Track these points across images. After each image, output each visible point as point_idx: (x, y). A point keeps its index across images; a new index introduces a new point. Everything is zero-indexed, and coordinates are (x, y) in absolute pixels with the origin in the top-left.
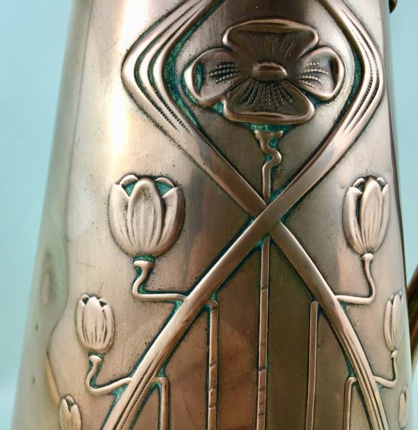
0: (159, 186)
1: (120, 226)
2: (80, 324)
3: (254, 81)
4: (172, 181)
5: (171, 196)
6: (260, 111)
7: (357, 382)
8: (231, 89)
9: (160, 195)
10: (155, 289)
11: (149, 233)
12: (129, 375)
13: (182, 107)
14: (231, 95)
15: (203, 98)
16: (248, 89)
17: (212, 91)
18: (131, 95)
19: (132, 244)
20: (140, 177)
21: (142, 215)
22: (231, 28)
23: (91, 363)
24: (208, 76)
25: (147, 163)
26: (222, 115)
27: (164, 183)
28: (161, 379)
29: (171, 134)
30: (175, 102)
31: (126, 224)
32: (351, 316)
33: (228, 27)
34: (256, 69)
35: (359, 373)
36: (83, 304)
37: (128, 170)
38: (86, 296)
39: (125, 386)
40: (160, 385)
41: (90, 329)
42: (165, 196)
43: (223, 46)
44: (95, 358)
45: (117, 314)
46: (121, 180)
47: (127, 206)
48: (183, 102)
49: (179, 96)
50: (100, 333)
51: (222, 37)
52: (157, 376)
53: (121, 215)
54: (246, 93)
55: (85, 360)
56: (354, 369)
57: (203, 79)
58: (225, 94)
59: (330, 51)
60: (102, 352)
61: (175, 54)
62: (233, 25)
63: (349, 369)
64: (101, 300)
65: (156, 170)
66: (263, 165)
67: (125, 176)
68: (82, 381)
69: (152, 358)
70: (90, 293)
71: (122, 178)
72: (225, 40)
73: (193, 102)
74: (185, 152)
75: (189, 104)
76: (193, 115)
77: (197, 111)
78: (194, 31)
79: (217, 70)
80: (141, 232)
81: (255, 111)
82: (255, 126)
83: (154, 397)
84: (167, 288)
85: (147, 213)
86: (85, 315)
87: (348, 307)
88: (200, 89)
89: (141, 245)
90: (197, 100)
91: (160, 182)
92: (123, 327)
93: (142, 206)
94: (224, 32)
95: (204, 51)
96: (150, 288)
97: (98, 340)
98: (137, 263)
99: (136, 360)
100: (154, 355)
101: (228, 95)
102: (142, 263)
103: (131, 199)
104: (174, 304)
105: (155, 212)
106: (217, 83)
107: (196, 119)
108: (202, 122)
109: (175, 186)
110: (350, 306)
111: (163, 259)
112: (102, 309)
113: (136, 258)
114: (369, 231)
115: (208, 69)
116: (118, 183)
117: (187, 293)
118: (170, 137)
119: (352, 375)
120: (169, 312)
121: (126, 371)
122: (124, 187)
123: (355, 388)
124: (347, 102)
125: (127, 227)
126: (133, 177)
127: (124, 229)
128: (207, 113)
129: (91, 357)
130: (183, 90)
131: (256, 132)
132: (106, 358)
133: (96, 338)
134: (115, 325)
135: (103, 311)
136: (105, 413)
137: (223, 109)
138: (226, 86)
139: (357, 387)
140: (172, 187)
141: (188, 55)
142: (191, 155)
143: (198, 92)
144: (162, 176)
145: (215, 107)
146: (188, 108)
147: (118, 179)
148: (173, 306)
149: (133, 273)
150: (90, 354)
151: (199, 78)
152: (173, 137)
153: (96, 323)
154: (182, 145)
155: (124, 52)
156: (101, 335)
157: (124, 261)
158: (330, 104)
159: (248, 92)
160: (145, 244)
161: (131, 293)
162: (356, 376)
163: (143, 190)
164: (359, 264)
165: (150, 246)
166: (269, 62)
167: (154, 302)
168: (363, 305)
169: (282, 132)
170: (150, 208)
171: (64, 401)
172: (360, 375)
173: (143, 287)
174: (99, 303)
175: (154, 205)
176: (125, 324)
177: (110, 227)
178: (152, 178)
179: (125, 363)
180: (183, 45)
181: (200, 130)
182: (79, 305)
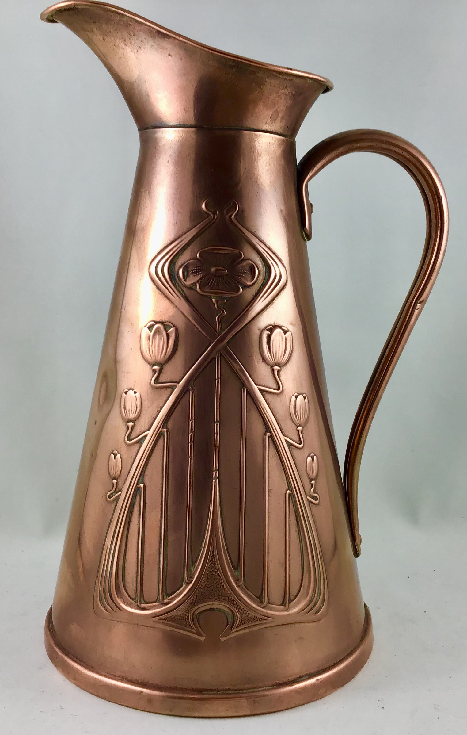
0: (166, 328)
1: (146, 349)
2: (123, 406)
3: (212, 275)
4: (172, 324)
5: (171, 332)
6: (214, 290)
7: (272, 436)
8: (201, 279)
9: (166, 331)
10: (163, 381)
11: (160, 351)
12: (149, 430)
13: (178, 287)
14: (201, 282)
15: (188, 283)
16: (209, 279)
17: (192, 280)
18: (153, 281)
19: (151, 358)
20: (156, 323)
21: (157, 342)
22: (200, 251)
23: (128, 427)
24: (190, 272)
25: (160, 315)
26: (196, 291)
27: (169, 326)
28: (165, 430)
29: (172, 300)
30: (174, 285)
31: (149, 347)
32: (266, 398)
33: (199, 250)
34: (213, 270)
35: (272, 431)
36: (125, 394)
37: (151, 319)
38: (126, 390)
39: (146, 436)
40: (164, 433)
41: (128, 407)
42: (169, 332)
43: (197, 259)
44: (131, 424)
45: (143, 397)
46: (147, 325)
47: (149, 338)
48: (178, 285)
49: (177, 282)
50: (134, 409)
51: (197, 254)
52: (163, 428)
53: (146, 343)
54: (208, 281)
55: (125, 426)
56: (269, 428)
57: (188, 274)
58: (198, 281)
59: (251, 262)
60: (134, 420)
61: (175, 262)
62: (202, 249)
63: (266, 428)
64: (135, 390)
65: (165, 318)
66: (217, 316)
67: (149, 322)
68: (123, 439)
69: (160, 418)
70: (129, 388)
71: (148, 324)
72: (198, 255)
73: (183, 285)
74: (179, 309)
75: (181, 286)
76: (183, 291)
77: (185, 289)
78: (184, 251)
79: (194, 270)
80: (156, 352)
81: (212, 290)
82: (213, 297)
83: (161, 441)
84: (169, 380)
85: (160, 341)
86: (126, 400)
87: (264, 393)
88: (186, 279)
89: (156, 358)
90: (185, 284)
91: (166, 325)
92: (146, 403)
93: (157, 337)
94: (197, 253)
95: (188, 261)
96: (160, 381)
97: (132, 413)
98: (155, 367)
99: (152, 421)
100: (161, 417)
101: (199, 282)
102: (156, 368)
103: (151, 334)
104: (173, 388)
105: (163, 340)
106: (194, 276)
107: (184, 293)
108: (187, 295)
109: (174, 326)
110: (265, 393)
111: (167, 365)
112: (135, 395)
113: (154, 365)
114: (276, 354)
115: (190, 269)
116: (145, 326)
117: (179, 383)
118: (172, 302)
119: (268, 431)
120: (169, 393)
121: (147, 428)
122: (149, 328)
123: (270, 439)
124: (260, 287)
125: (149, 349)
126: (153, 323)
127: (148, 350)
128: (189, 290)
129: (128, 424)
130: (178, 279)
131: (213, 300)
132: (136, 423)
133: (131, 412)
134: (141, 403)
135: (136, 396)
136: (135, 454)
137: (197, 289)
138: (197, 278)
139: (272, 439)
140: (172, 327)
141: (181, 263)
142: (182, 311)
143: (185, 280)
144: (168, 322)
145: (194, 287)
146: (180, 288)
147: (145, 325)
148: (172, 389)
149: (152, 373)
150: (128, 422)
151: (186, 273)
152: (173, 302)
153: (131, 403)
154: (177, 306)
155: (150, 260)
156: (134, 410)
157: (148, 367)
158: (251, 287)
159: (209, 280)
160: (158, 357)
161: (151, 384)
162: (270, 432)
163: (158, 329)
164: (270, 371)
165: (161, 358)
166: (219, 266)
167: (161, 388)
168: (274, 393)
169: (226, 300)
170: (161, 338)
171: (112, 455)
172: (273, 432)
173: (156, 381)
174: (133, 393)
175: (163, 337)
176: (146, 402)
177: (141, 350)
178: (162, 323)
179: (146, 423)
180: (178, 258)
181: (186, 298)
182: (123, 395)
